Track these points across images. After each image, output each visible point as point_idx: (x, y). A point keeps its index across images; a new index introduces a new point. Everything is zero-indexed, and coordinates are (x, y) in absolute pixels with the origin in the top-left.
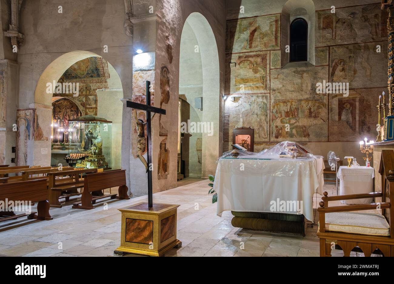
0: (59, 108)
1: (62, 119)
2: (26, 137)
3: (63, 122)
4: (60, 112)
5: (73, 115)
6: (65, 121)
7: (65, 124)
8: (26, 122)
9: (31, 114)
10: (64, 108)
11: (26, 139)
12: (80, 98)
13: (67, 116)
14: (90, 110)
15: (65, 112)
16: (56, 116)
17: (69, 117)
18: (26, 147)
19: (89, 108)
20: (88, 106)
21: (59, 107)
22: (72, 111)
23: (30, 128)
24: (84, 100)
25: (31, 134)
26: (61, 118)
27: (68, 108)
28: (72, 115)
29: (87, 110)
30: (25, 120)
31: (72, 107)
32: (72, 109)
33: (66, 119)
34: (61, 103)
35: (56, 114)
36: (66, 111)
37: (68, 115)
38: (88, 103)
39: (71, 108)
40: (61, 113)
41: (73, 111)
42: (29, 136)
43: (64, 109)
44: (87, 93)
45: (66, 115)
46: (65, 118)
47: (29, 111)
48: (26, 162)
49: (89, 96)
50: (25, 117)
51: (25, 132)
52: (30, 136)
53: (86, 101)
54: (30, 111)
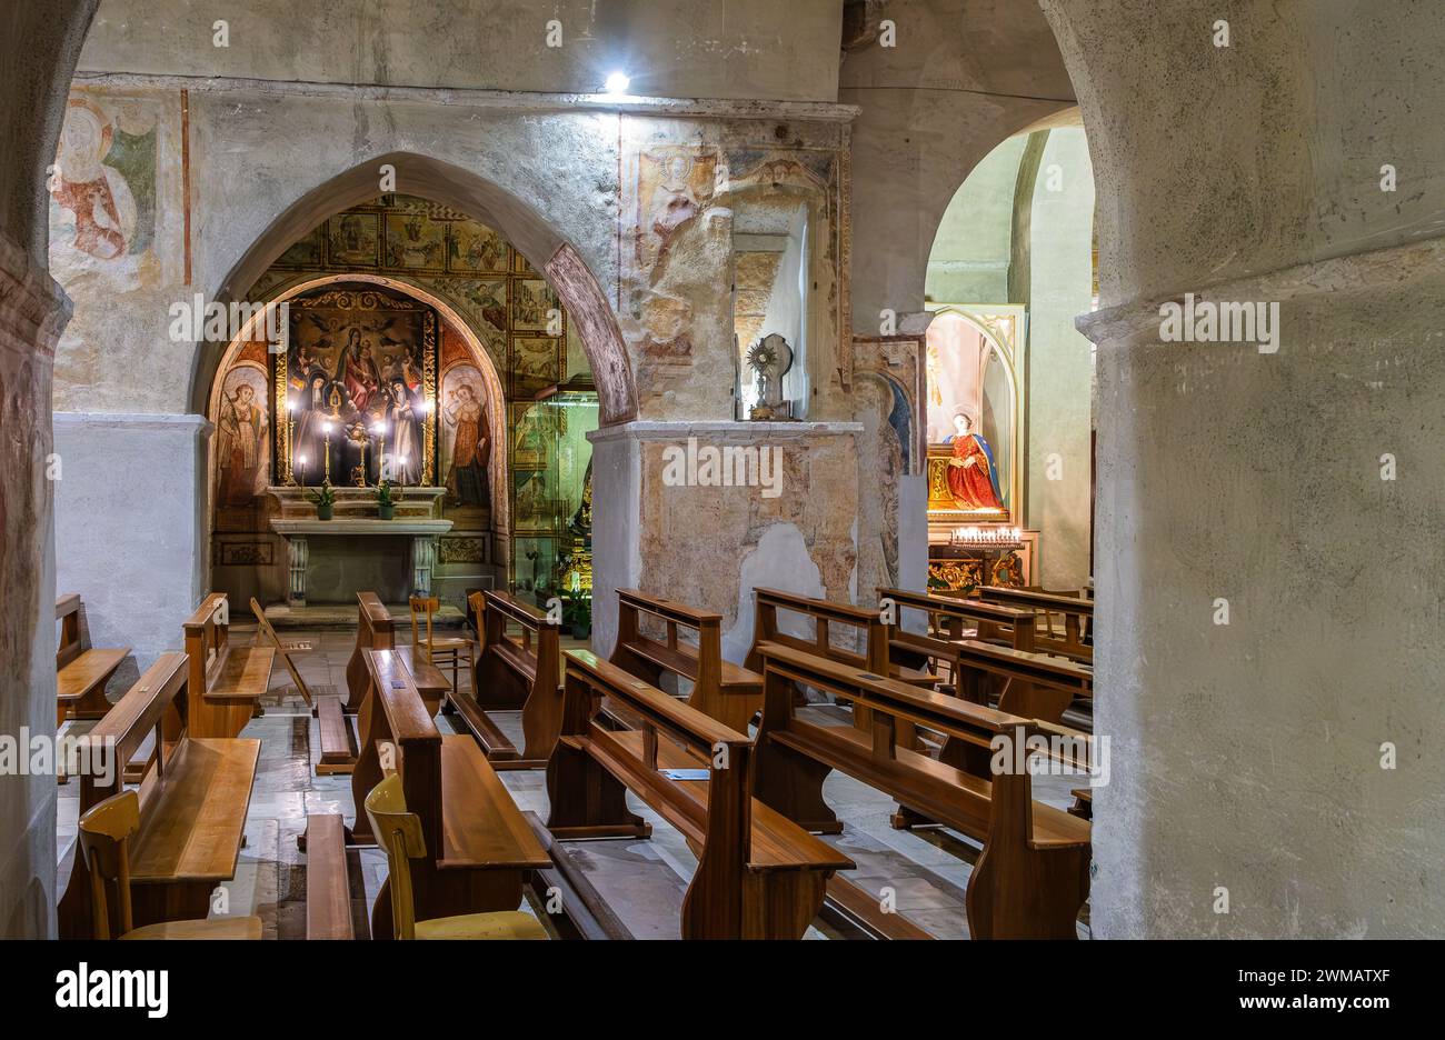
0: (320, 326)
1: (337, 378)
2: (891, 461)
3: (340, 389)
4: (323, 344)
5: (393, 360)
6: (350, 386)
7: (350, 402)
8: (888, 395)
9: (913, 358)
10: (342, 328)
11: (890, 473)
12: (478, 289)
13: (365, 366)
14: (528, 341)
15: (353, 348)
16: (302, 360)
17: (373, 369)
18: (890, 504)
19: (526, 334)
20: (520, 325)
21: (317, 321)
22: (388, 341)
23: (910, 423)
24: (501, 296)
25: (915, 450)
26: (332, 373)
27: (366, 329)
28: (387, 359)
29: (517, 341)
30: (879, 383)
31: (390, 324)
32: (391, 333)
33: (360, 378)
34: (333, 304)
35: (303, 351)
36: (355, 339)
37: (370, 361)
38: (522, 311)
39: (385, 329)
40: (331, 348)
41: (394, 343)
42: (905, 455)
43: (346, 332)
44: (518, 269)
45: (356, 361)
46: (350, 371)
47: (900, 349)
48: (893, 571)
49: (525, 283)
50: (881, 371)
51: (886, 440)
52: (911, 457)
53: (508, 301)
54: (903, 344)
